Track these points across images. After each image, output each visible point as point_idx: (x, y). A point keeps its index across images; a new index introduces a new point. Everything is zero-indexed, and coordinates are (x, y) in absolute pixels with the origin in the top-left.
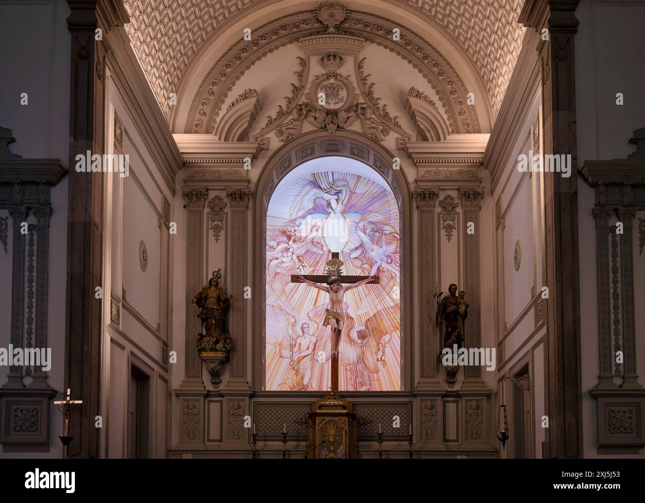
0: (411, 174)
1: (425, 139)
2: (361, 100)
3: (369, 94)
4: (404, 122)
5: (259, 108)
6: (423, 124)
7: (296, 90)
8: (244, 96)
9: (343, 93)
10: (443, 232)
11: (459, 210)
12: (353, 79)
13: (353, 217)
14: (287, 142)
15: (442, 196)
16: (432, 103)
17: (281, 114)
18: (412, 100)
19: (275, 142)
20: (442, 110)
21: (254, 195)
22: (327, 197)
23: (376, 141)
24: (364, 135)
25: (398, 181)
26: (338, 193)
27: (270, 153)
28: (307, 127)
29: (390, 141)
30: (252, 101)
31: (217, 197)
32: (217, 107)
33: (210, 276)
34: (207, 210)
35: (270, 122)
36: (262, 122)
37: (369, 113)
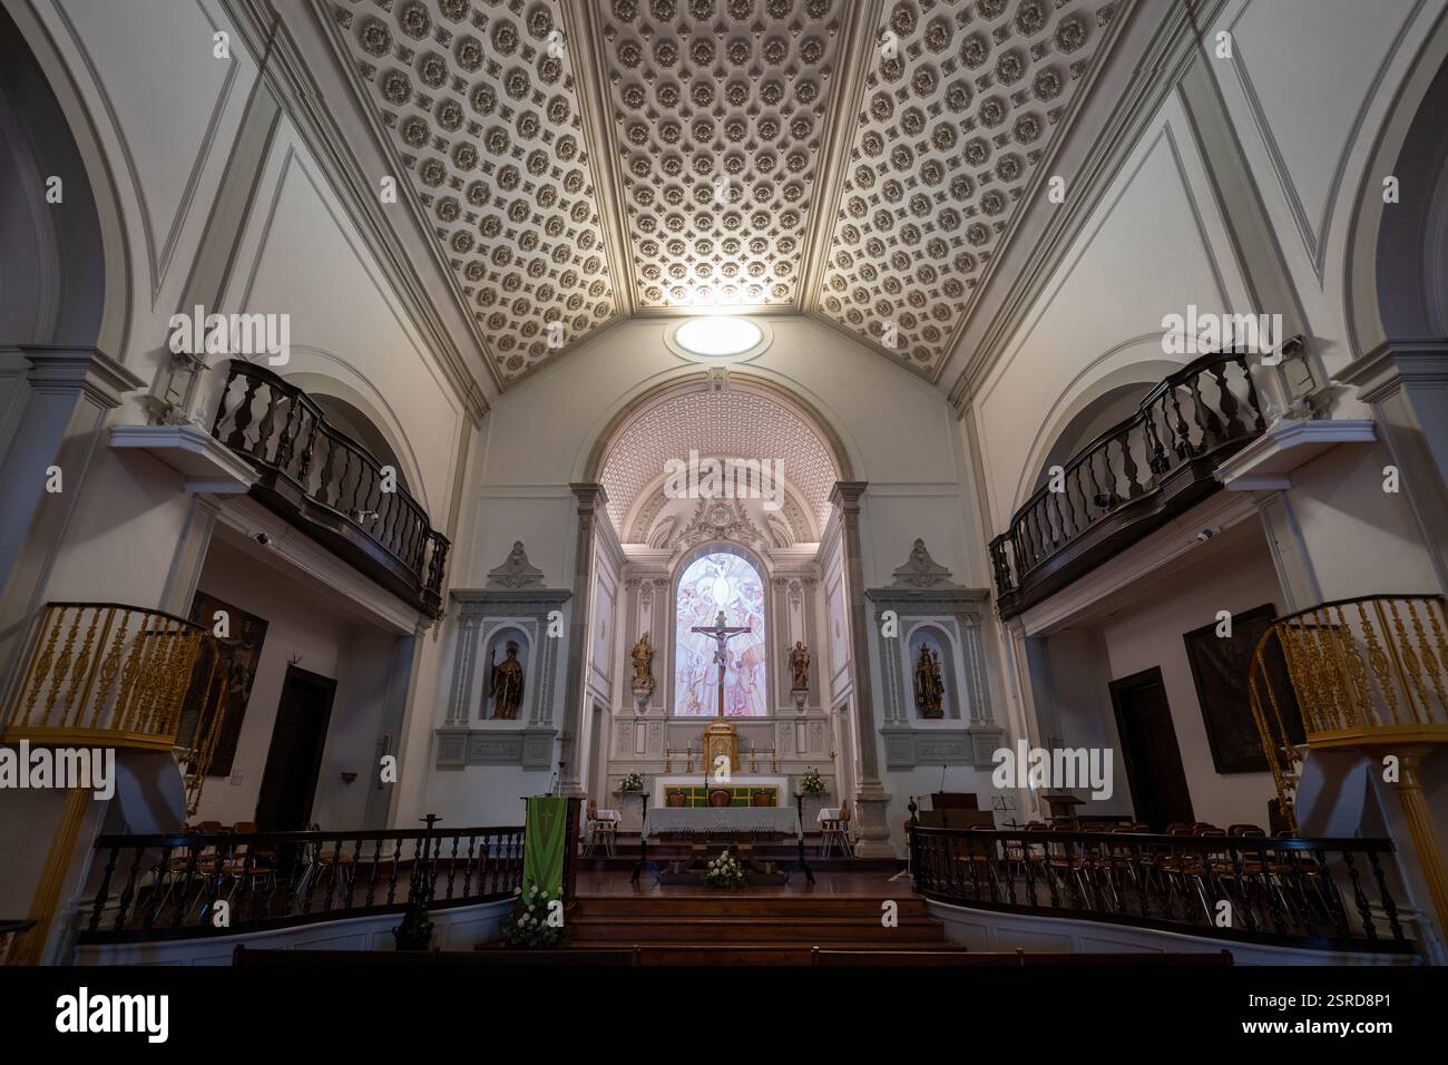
0: (770, 567)
1: (779, 546)
2: (738, 520)
3: (743, 517)
4: (765, 533)
5: (675, 526)
6: (778, 537)
7: (698, 514)
8: (666, 520)
9: (727, 516)
10: (792, 605)
11: (802, 590)
12: (733, 507)
13: (733, 580)
14: (692, 547)
15: (791, 582)
16: (782, 524)
17: (688, 529)
18: (770, 522)
19: (684, 547)
20: (791, 530)
21: (671, 581)
22: (715, 566)
23: (748, 546)
24: (740, 542)
25: (762, 572)
26: (722, 563)
27: (681, 554)
28: (705, 537)
29: (757, 546)
30: (672, 523)
31: (647, 583)
32: (648, 525)
33: (641, 637)
34: (640, 591)
35: (682, 535)
36: (677, 534)
37: (743, 529)
